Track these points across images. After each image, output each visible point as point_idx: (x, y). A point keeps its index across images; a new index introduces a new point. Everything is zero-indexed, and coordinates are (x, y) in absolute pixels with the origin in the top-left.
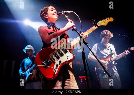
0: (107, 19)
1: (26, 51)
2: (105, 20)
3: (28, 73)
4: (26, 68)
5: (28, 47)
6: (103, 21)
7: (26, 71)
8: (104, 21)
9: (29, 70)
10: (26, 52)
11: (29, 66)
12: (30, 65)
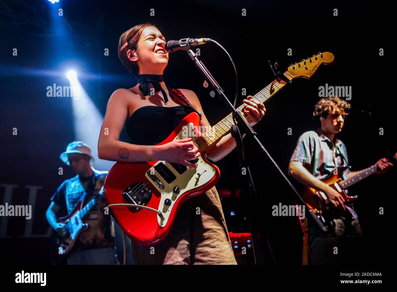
0: (313, 59)
1: (70, 160)
2: (308, 61)
3: (77, 223)
4: (71, 209)
5: (74, 146)
6: (302, 63)
7: (69, 217)
8: (305, 64)
9: (80, 215)
10: (68, 163)
11: (80, 203)
12: (82, 199)
